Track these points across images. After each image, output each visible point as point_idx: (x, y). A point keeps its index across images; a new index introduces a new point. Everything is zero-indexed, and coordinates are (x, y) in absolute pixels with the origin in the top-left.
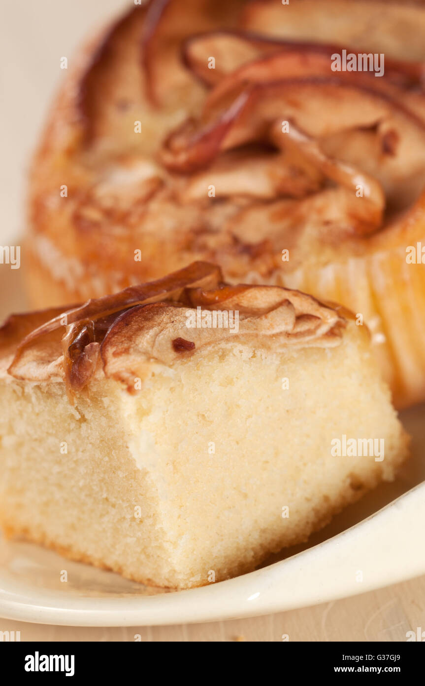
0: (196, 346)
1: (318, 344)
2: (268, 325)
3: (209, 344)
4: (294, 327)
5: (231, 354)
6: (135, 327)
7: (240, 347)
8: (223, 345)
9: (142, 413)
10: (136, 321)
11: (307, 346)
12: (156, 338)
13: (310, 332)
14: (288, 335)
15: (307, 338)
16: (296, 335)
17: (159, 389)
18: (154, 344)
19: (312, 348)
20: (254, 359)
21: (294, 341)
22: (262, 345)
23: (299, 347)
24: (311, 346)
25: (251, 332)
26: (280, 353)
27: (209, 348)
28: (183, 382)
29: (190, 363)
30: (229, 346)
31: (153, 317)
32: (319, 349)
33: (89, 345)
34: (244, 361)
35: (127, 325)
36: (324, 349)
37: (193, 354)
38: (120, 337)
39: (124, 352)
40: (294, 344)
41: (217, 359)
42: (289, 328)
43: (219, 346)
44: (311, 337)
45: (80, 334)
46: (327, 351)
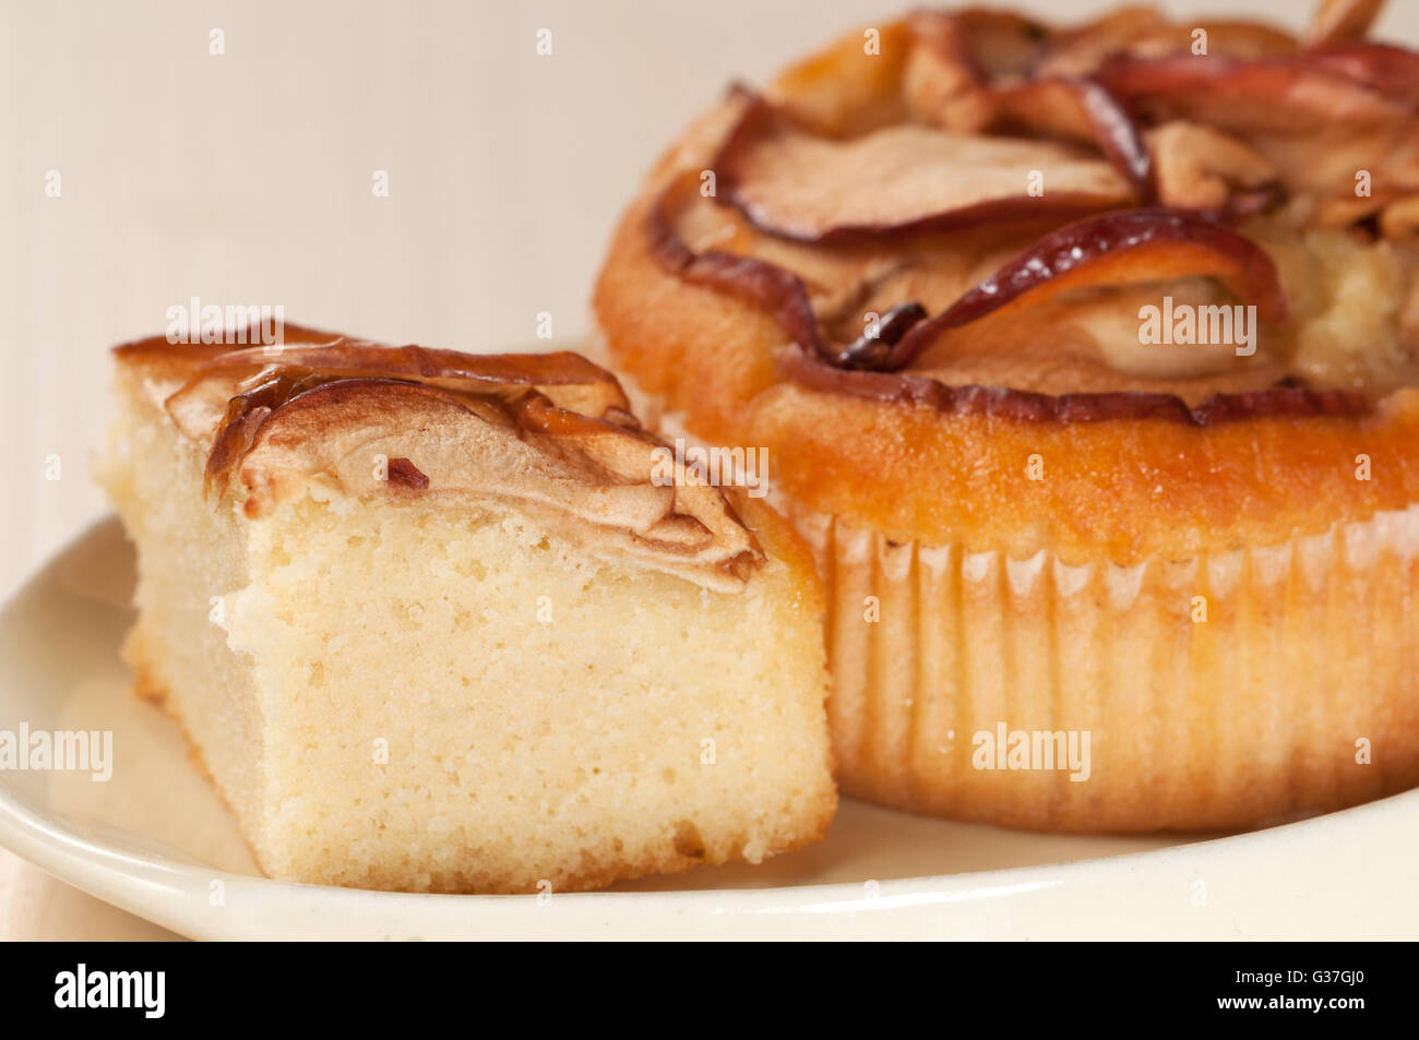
0: (431, 486)
1: (692, 577)
2: (600, 504)
3: (461, 491)
4: (653, 526)
5: (497, 525)
6: (348, 410)
7: (519, 520)
8: (488, 504)
9: (279, 556)
10: (359, 403)
11: (666, 570)
12: (364, 443)
13: (681, 548)
14: (633, 535)
15: (673, 558)
16: (654, 544)
17: (327, 530)
18: (353, 451)
19: (676, 578)
20: (543, 551)
21: (644, 551)
22: (567, 533)
23: (649, 566)
24: (674, 572)
25: (556, 503)
26: (600, 562)
27: (459, 499)
28: (383, 536)
29: (407, 510)
30: (500, 509)
31: (399, 408)
32: (689, 584)
33: (258, 409)
34: (520, 547)
35: (337, 402)
36: (701, 589)
37: (418, 496)
38: (306, 416)
39: (286, 443)
40: (640, 557)
41: (465, 523)
42: (641, 525)
43: (480, 502)
44: (685, 559)
45: (261, 387)
46: (704, 593)
